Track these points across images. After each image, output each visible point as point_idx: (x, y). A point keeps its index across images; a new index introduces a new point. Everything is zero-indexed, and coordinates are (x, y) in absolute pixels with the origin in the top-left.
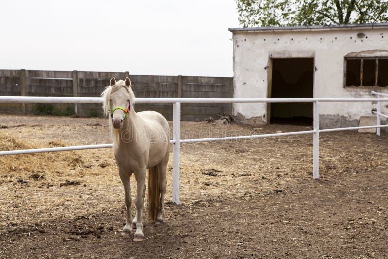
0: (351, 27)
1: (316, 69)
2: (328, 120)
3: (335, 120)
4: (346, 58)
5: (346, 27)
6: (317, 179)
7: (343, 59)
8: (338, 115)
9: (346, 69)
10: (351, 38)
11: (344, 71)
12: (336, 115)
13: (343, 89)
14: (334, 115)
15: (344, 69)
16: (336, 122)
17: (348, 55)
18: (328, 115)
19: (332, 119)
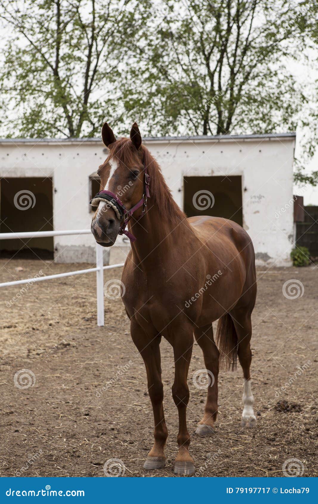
0: (96, 141)
1: (56, 191)
2: (72, 252)
3: (80, 252)
4: (90, 178)
5: (90, 141)
6: (102, 326)
7: (87, 179)
8: (84, 246)
9: (91, 191)
10: (96, 154)
11: (89, 193)
12: (81, 246)
13: (88, 214)
14: (79, 246)
15: (89, 190)
16: (82, 254)
17: (93, 174)
18: (72, 246)
19: (77, 251)
